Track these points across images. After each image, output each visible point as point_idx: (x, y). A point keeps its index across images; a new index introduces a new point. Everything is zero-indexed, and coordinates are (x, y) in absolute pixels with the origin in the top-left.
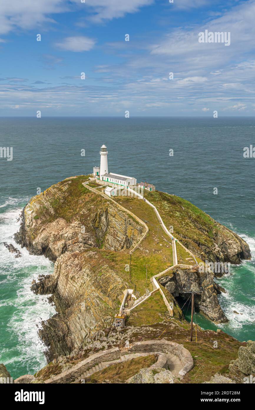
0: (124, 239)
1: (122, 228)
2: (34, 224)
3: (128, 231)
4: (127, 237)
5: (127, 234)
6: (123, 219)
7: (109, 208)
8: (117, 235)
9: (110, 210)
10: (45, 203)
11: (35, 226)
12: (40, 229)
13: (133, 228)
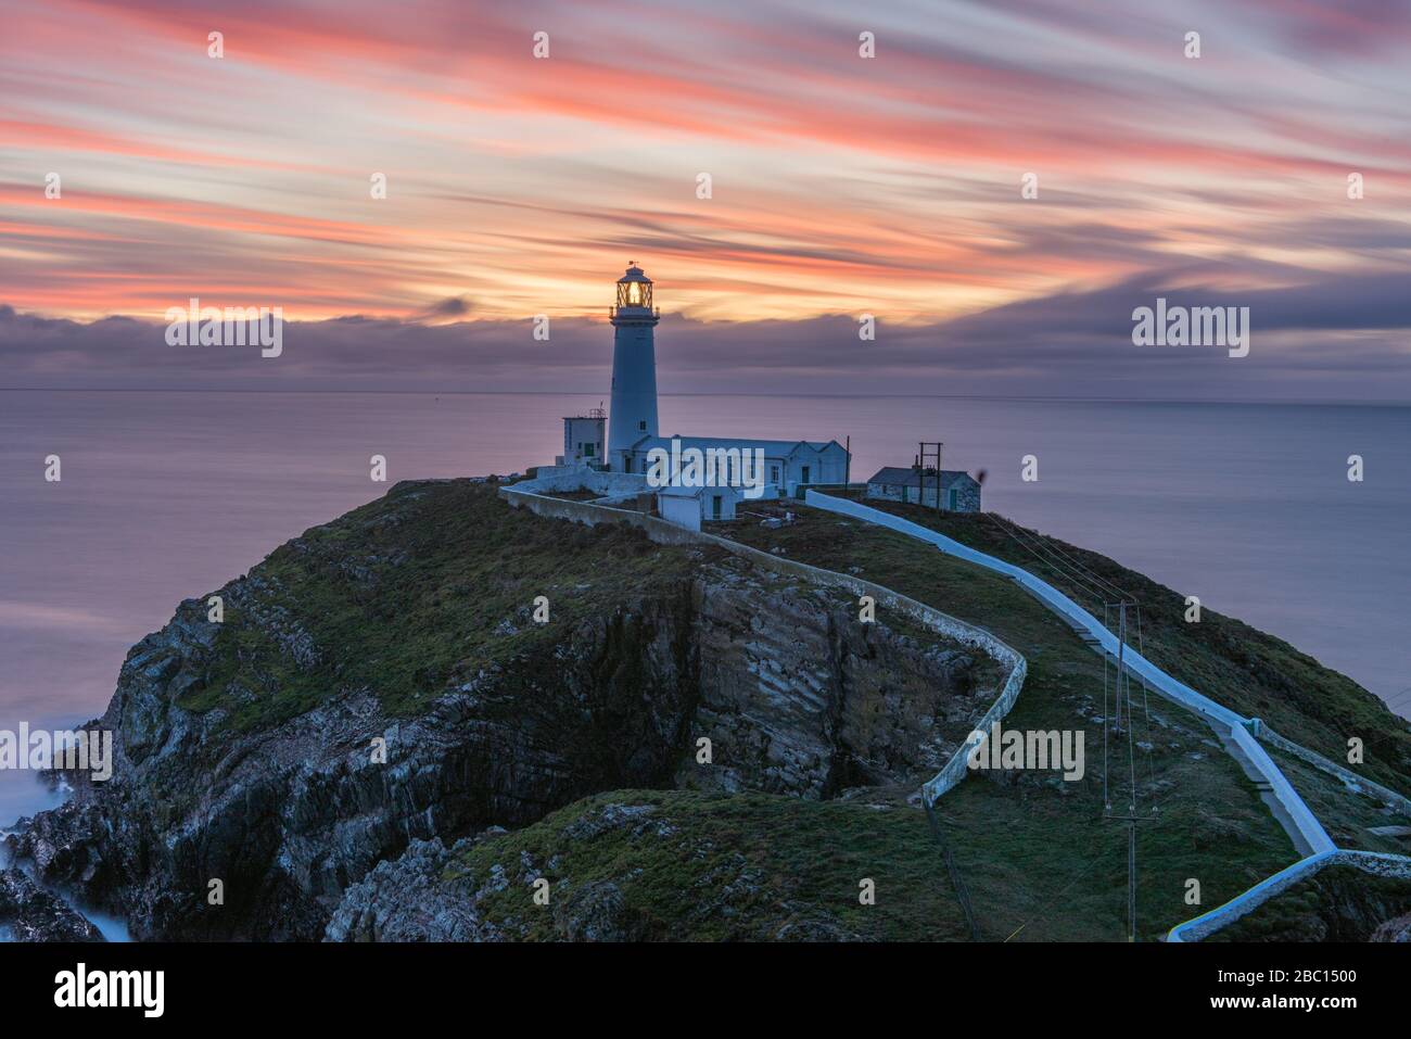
0: (824, 771)
1: (803, 689)
2: (177, 735)
3: (860, 708)
4: (844, 754)
5: (846, 733)
6: (815, 629)
7: (700, 583)
8: (763, 752)
9: (712, 590)
10: (260, 612)
11: (187, 740)
12: (219, 758)
13: (891, 677)
